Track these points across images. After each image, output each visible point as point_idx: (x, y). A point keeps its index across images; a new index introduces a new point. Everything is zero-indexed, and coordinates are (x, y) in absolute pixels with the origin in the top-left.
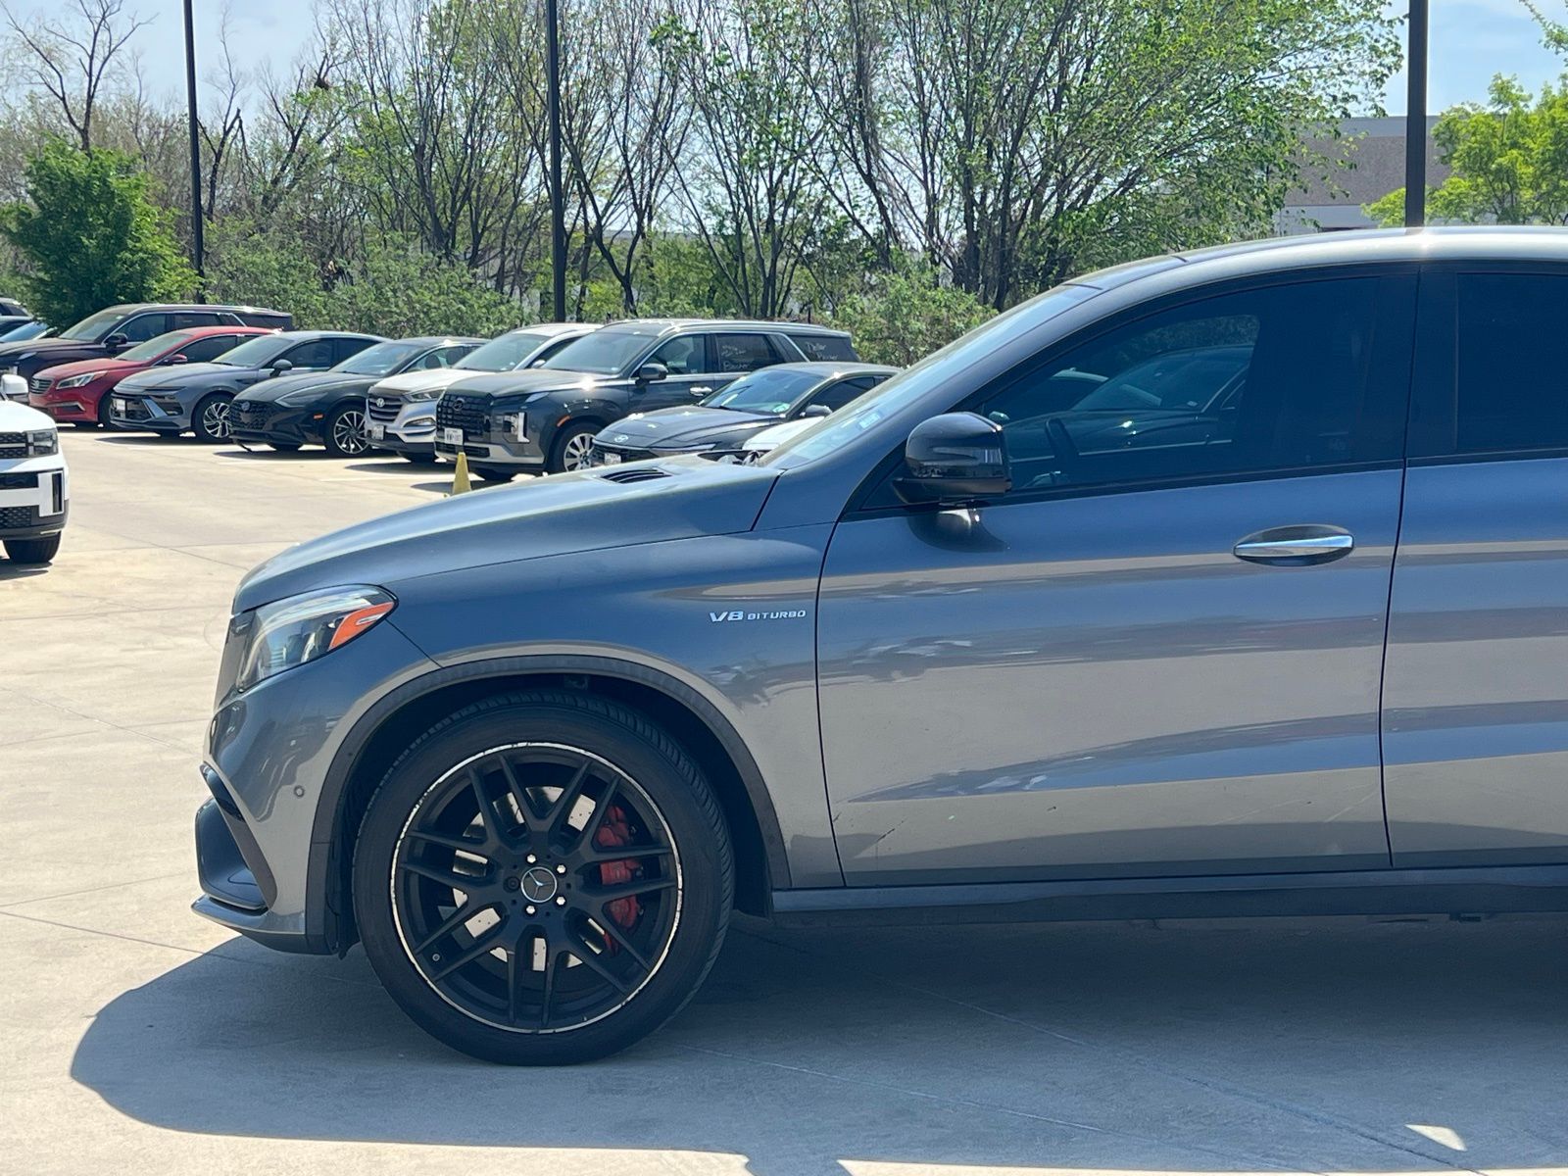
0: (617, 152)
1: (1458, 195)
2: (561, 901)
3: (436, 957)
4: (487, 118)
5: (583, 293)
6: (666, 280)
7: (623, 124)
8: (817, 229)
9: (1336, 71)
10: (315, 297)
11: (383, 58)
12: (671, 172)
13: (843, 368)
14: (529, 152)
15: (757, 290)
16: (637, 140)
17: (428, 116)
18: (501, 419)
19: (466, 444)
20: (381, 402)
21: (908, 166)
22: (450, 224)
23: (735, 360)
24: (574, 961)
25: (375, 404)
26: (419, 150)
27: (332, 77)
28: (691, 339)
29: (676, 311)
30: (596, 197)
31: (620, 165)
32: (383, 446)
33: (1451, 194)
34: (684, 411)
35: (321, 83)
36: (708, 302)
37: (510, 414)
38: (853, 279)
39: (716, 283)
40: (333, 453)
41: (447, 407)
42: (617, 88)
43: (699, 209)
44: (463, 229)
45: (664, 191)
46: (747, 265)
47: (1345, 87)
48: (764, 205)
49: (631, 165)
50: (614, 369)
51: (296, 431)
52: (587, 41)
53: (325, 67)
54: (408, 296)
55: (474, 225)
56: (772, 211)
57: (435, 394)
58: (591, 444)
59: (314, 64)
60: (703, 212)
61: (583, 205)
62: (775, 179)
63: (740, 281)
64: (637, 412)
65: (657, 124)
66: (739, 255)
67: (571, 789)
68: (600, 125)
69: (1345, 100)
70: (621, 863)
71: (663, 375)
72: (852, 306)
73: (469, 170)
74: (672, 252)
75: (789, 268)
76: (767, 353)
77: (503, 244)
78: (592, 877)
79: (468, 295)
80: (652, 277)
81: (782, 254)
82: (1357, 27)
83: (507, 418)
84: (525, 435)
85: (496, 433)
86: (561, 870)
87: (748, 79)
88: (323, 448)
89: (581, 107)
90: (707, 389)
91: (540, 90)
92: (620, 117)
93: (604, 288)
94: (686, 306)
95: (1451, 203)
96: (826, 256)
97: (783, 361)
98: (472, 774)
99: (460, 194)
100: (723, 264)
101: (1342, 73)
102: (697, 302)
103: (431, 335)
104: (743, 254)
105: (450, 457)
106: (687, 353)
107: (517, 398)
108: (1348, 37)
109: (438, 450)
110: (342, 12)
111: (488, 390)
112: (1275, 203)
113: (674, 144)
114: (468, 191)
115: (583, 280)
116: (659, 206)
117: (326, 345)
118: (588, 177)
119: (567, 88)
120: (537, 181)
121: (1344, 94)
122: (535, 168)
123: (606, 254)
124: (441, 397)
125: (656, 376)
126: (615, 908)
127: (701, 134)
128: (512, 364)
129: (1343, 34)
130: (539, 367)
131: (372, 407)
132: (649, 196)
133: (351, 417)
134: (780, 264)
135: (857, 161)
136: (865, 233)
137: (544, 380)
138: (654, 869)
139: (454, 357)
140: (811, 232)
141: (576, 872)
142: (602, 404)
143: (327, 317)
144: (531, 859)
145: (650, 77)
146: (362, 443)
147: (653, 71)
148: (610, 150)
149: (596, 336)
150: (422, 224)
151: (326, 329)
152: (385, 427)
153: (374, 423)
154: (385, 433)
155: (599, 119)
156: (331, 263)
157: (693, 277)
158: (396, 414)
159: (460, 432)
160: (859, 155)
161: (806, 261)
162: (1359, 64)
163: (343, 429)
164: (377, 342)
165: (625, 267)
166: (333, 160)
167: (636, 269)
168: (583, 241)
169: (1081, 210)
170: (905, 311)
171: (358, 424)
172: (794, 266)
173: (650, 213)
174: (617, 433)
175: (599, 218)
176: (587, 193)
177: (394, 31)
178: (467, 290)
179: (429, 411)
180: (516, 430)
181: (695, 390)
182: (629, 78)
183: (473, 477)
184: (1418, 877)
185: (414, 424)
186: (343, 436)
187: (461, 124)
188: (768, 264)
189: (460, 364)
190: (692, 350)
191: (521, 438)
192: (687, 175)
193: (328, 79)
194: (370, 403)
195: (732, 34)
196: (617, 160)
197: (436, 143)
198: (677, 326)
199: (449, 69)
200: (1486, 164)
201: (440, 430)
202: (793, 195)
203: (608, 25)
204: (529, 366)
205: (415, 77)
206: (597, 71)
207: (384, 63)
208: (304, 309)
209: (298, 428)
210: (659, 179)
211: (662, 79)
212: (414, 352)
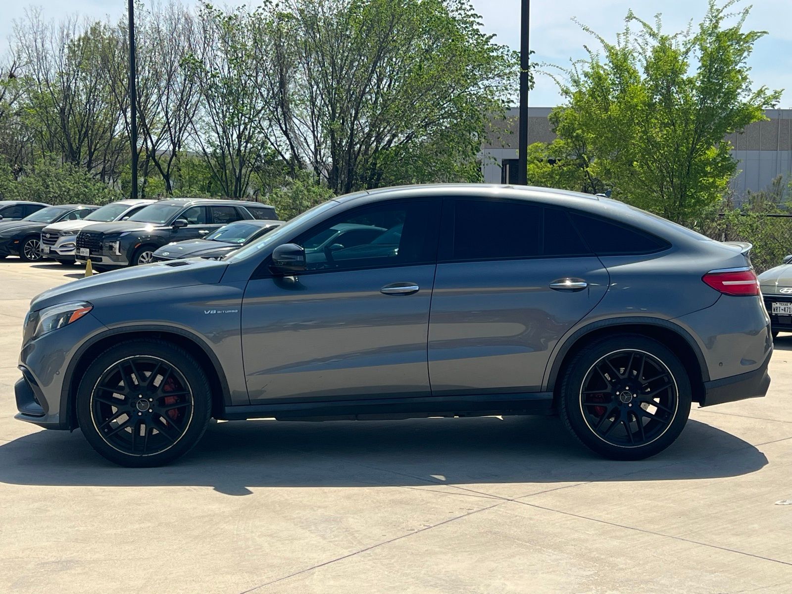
0: (162, 114)
1: (559, 147)
2: (151, 411)
3: (106, 430)
4: (97, 96)
5: (145, 183)
6: (187, 177)
7: (166, 101)
8: (262, 154)
9: (503, 88)
10: (11, 183)
11: (45, 65)
12: (190, 125)
13: (271, 223)
14: (118, 113)
15: (232, 183)
16: (173, 108)
17: (67, 94)
18: (108, 244)
19: (91, 256)
20: (48, 236)
21: (307, 125)
22: (78, 148)
23: (220, 218)
24: (155, 432)
25: (45, 237)
26: (62, 110)
27: (18, 72)
28: (199, 208)
29: (192, 194)
30: (152, 136)
31: (164, 120)
32: (50, 256)
33: (556, 147)
34: (195, 241)
35: (12, 76)
36: (208, 190)
37: (112, 242)
38: (279, 179)
39: (212, 180)
40: (23, 260)
41: (82, 238)
42: (163, 84)
43: (203, 144)
44: (84, 149)
45: (186, 134)
46: (227, 171)
47: (509, 96)
48: (236, 142)
49: (170, 121)
50: (163, 222)
51: (6, 250)
52: (149, 59)
53: (14, 68)
54: (59, 184)
55: (90, 149)
56: (240, 145)
57: (75, 232)
58: (151, 256)
59: (8, 66)
60: (206, 145)
61: (145, 140)
62: (241, 130)
63: (224, 178)
64: (173, 242)
65: (183, 102)
66: (223, 166)
67: (154, 372)
68: (154, 101)
69: (508, 102)
70: (172, 397)
71: (186, 225)
72: (276, 194)
73: (88, 121)
74: (190, 165)
75: (248, 173)
76: (235, 215)
77: (105, 158)
78: (162, 402)
79: (89, 184)
80: (180, 176)
81: (245, 166)
82: (514, 68)
83: (111, 244)
84: (119, 252)
85: (105, 251)
86: (151, 400)
87: (228, 81)
88: (19, 257)
89: (145, 91)
90: (207, 231)
91: (124, 83)
92: (164, 98)
93: (155, 180)
94: (197, 192)
95: (556, 151)
96: (266, 168)
97: (243, 219)
98: (120, 367)
99: (83, 132)
100: (215, 170)
101: (507, 89)
102: (202, 189)
103: (70, 203)
104: (225, 166)
105: (83, 262)
106: (198, 214)
107: (116, 235)
108: (510, 73)
109: (77, 258)
110: (24, 42)
111: (102, 231)
112: (476, 149)
113: (191, 111)
114: (87, 131)
115: (145, 176)
116: (184, 141)
117: (21, 208)
118: (148, 126)
119: (138, 82)
120: (122, 127)
121: (508, 99)
122: (122, 121)
123: (157, 164)
124: (79, 233)
125: (183, 225)
126: (169, 413)
127: (205, 108)
128: (113, 218)
129: (507, 71)
130: (126, 220)
131: (44, 238)
132: (179, 137)
133: (32, 242)
134: (243, 171)
135: (280, 125)
136: (284, 158)
137: (128, 226)
138: (183, 399)
139: (83, 214)
140: (259, 156)
141: (157, 400)
142: (157, 238)
143: (17, 194)
144: (140, 396)
145: (179, 79)
146: (38, 255)
147: (181, 75)
148: (159, 113)
149: (153, 206)
150: (63, 147)
151: (17, 200)
152: (50, 248)
153: (45, 245)
154: (50, 250)
155: (154, 98)
156: (16, 165)
157: (200, 177)
158: (56, 241)
159: (88, 250)
160: (281, 122)
161: (257, 169)
162: (514, 86)
163: (29, 248)
164: (45, 207)
165: (166, 170)
166: (18, 114)
167: (171, 172)
168: (145, 157)
169: (387, 150)
170: (300, 197)
171: (36, 245)
172: (251, 171)
173: (179, 144)
174: (165, 251)
175: (154, 146)
176: (147, 134)
177: (51, 52)
178: (88, 181)
179: (73, 240)
180: (115, 249)
181: (201, 232)
182: (169, 79)
183: (94, 271)
184: (441, 399)
185: (65, 246)
186: (29, 251)
187: (84, 98)
188: (238, 171)
189: (87, 217)
190: (200, 213)
191: (118, 253)
192: (198, 126)
193: (16, 74)
194: (43, 236)
195: (220, 60)
196: (163, 118)
197: (71, 108)
198: (193, 202)
199: (78, 72)
200: (572, 133)
201: (78, 249)
202: (250, 138)
203: (159, 52)
204: (121, 219)
205: (61, 75)
206: (153, 74)
207: (45, 67)
208: (5, 189)
209: (7, 247)
210: (183, 128)
211: (185, 80)
212: (64, 212)
